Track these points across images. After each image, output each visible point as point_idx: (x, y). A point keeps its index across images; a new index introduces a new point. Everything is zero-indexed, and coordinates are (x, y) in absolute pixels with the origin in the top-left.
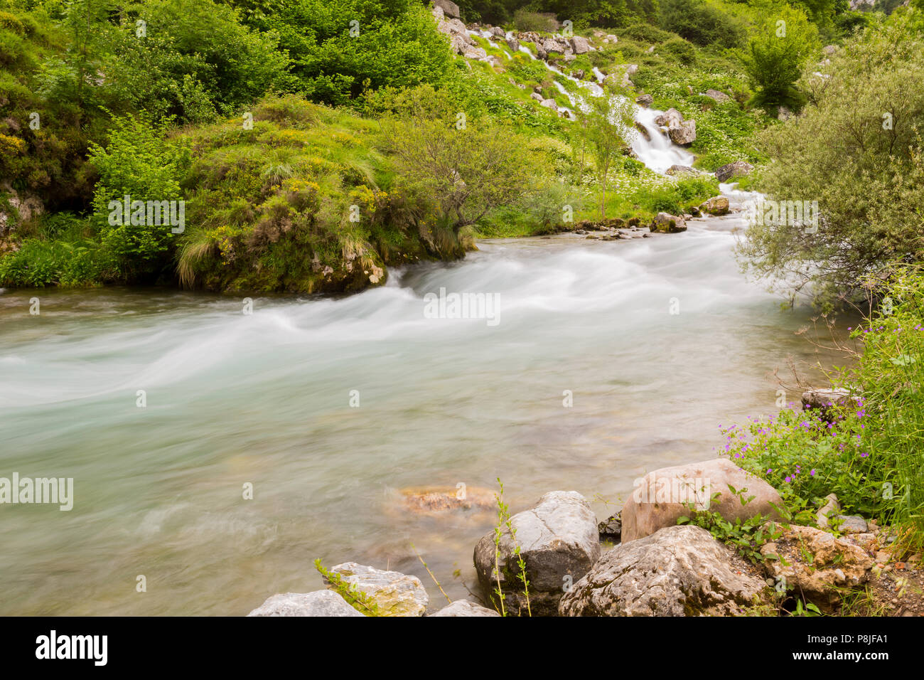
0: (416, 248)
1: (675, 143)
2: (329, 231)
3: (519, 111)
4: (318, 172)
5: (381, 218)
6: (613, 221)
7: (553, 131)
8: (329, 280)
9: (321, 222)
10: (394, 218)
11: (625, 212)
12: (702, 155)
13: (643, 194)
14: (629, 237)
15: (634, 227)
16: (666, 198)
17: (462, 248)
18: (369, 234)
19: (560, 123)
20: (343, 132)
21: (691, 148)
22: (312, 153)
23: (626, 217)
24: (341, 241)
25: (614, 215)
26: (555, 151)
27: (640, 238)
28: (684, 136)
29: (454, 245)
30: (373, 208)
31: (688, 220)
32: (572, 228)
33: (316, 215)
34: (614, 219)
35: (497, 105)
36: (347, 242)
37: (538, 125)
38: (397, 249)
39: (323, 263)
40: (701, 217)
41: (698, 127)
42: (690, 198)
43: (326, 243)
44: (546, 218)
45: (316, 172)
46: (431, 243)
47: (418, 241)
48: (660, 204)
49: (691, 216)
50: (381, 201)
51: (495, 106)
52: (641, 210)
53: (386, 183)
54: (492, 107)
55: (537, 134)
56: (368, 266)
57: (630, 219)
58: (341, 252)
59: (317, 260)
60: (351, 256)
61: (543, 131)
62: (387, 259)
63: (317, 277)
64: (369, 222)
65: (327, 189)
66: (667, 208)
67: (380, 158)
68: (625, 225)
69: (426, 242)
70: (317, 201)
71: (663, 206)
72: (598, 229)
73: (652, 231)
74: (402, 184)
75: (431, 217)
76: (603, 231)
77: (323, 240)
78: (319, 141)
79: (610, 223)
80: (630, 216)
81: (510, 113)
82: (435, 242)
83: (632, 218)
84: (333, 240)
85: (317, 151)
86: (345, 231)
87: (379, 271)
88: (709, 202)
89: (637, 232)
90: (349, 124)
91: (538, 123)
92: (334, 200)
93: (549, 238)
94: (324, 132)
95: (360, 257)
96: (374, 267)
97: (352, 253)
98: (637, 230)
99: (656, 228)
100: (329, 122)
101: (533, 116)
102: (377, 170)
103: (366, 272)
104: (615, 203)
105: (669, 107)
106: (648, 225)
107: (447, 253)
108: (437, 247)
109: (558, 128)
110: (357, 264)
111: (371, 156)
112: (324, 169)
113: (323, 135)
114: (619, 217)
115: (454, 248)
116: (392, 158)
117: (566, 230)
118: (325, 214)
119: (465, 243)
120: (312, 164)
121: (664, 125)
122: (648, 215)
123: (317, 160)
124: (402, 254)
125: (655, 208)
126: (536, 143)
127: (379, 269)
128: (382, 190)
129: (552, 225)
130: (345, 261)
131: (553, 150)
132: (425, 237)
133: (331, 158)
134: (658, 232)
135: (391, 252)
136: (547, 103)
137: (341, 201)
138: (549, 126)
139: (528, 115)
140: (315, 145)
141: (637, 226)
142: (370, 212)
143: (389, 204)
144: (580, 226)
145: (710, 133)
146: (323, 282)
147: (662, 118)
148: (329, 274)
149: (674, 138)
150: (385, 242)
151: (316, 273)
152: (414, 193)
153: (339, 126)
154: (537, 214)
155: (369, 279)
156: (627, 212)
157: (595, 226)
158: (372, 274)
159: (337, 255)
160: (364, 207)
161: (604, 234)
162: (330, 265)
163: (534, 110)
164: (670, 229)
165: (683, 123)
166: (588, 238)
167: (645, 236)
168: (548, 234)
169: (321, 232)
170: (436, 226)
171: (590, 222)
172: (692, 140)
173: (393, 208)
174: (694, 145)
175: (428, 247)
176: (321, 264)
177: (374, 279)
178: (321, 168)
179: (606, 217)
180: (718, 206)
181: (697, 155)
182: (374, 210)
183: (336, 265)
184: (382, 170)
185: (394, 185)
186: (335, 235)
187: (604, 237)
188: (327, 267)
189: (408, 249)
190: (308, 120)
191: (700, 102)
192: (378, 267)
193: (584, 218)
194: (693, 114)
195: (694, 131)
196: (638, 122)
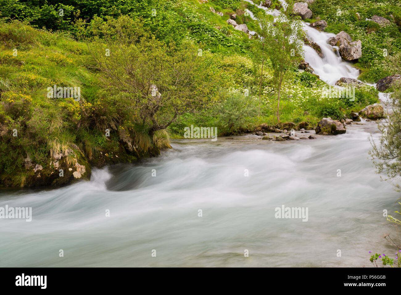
0: (116, 149)
1: (344, 59)
2: (39, 136)
3: (216, 34)
4: (33, 86)
5: (86, 124)
6: (286, 124)
7: (243, 50)
8: (39, 176)
9: (33, 128)
10: (98, 124)
11: (296, 117)
12: (367, 69)
13: (313, 102)
14: (297, 138)
15: (303, 129)
16: (331, 106)
17: (157, 148)
18: (75, 137)
19: (249, 43)
20: (58, 53)
21: (357, 64)
22: (30, 70)
23: (297, 121)
24: (50, 143)
25: (287, 119)
26: (244, 66)
27: (305, 139)
28: (352, 53)
29: (149, 145)
30: (79, 116)
31: (349, 123)
32: (252, 130)
33: (27, 122)
34: (287, 122)
35: (199, 29)
36: (55, 144)
37: (231, 45)
38: (100, 149)
39: (34, 162)
40: (360, 121)
41: (363, 46)
42: (352, 105)
43: (36, 145)
44: (231, 122)
45: (31, 86)
46: (130, 144)
47: (118, 142)
48: (326, 111)
49: (352, 120)
50: (86, 110)
51: (197, 30)
52: (309, 116)
53: (92, 96)
54: (195, 31)
55: (231, 53)
56: (72, 164)
57: (300, 123)
58: (49, 153)
59: (28, 159)
60: (58, 156)
61: (236, 51)
62: (91, 158)
63: (28, 173)
64: (76, 127)
65: (40, 100)
66: (332, 113)
67: (87, 75)
68: (296, 128)
69: (126, 143)
70: (30, 111)
71: (328, 112)
72: (273, 131)
73: (317, 133)
74: (104, 96)
75: (130, 123)
76: (278, 133)
77: (34, 143)
78: (35, 60)
79: (284, 126)
80: (300, 120)
81: (209, 35)
82: (133, 143)
83: (301, 122)
84: (43, 143)
85: (33, 68)
86: (52, 135)
87: (82, 168)
88: (367, 109)
89: (305, 134)
90: (64, 46)
91: (232, 44)
92: (45, 110)
93: (232, 139)
94: (41, 53)
95: (66, 157)
96: (77, 164)
97: (58, 154)
98: (306, 132)
99: (320, 130)
100: (47, 44)
101: (228, 38)
102: (84, 85)
103: (70, 169)
104: (288, 110)
105: (340, 30)
106: (315, 128)
107: (143, 151)
108: (134, 147)
109: (248, 48)
110: (63, 163)
111: (80, 73)
112: (38, 84)
113: (41, 56)
114: (291, 122)
115: (149, 149)
116: (98, 75)
117: (248, 132)
118: (35, 122)
119: (160, 144)
120: (28, 79)
121: (336, 45)
122: (315, 120)
123: (32, 76)
124: (104, 153)
125: (322, 114)
126: (228, 60)
127: (82, 166)
128: (88, 102)
129: (236, 128)
130: (52, 160)
131: (242, 66)
132: (124, 139)
133: (45, 75)
134: (322, 134)
135: (95, 151)
136: (241, 28)
137: (51, 111)
138: (240, 46)
139: (224, 37)
140: (32, 63)
141: (306, 129)
142: (76, 120)
143: (93, 113)
144: (259, 128)
145: (373, 51)
146: (34, 178)
147: (334, 39)
148: (38, 171)
149: (344, 55)
150: (90, 144)
151: (28, 170)
152: (114, 104)
153: (55, 48)
154: (223, 119)
155: (73, 175)
156: (298, 117)
157: (272, 128)
158: (76, 170)
159: (46, 155)
160: (71, 116)
161: (277, 135)
162: (40, 163)
163: (228, 34)
164: (331, 132)
165: (351, 43)
166: (264, 139)
167: (310, 138)
168: (233, 135)
169: (33, 136)
170: (134, 130)
171: (267, 125)
172: (358, 57)
173: (97, 115)
174: (360, 61)
175: (126, 147)
176: (32, 163)
177: (77, 175)
178: (36, 83)
179: (281, 121)
180: (374, 112)
181: (362, 69)
182: (79, 118)
183: (45, 163)
184: (88, 84)
185: (98, 97)
186: (44, 139)
187: (277, 138)
188: (37, 165)
189: (109, 149)
190: (30, 43)
191: (366, 26)
192: (81, 165)
193: (262, 122)
194: (359, 36)
195: (360, 50)
196: (314, 42)
